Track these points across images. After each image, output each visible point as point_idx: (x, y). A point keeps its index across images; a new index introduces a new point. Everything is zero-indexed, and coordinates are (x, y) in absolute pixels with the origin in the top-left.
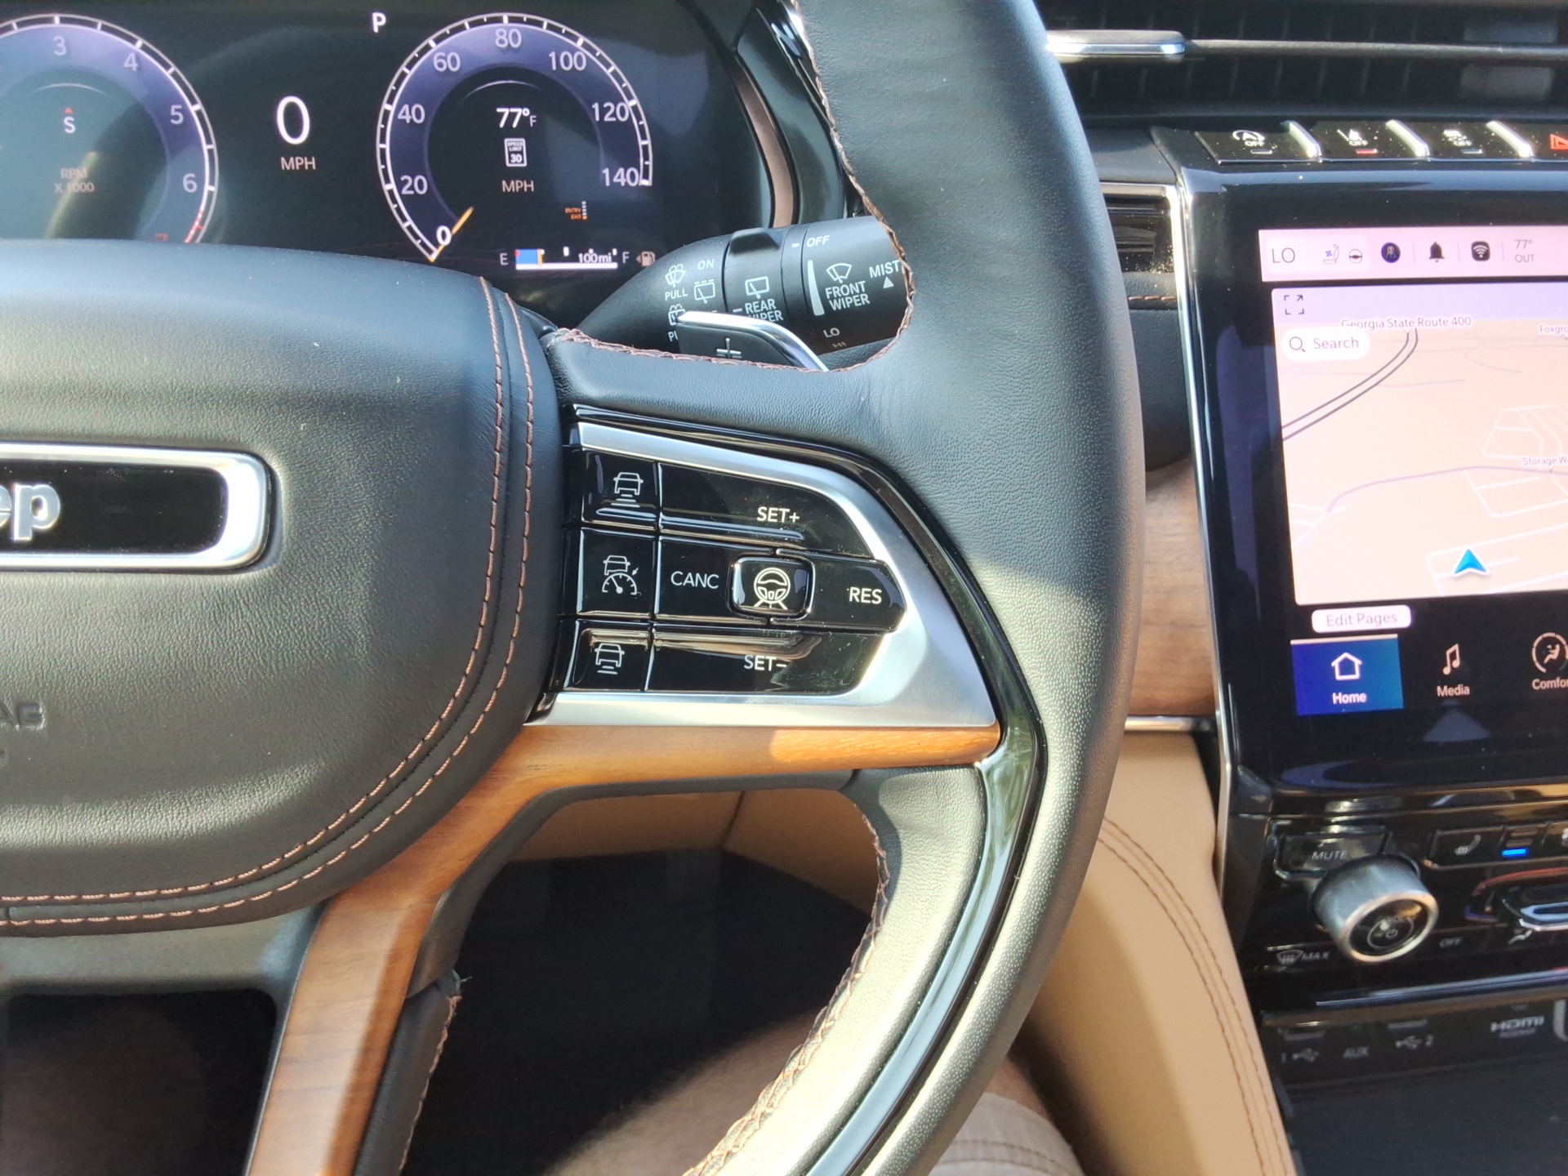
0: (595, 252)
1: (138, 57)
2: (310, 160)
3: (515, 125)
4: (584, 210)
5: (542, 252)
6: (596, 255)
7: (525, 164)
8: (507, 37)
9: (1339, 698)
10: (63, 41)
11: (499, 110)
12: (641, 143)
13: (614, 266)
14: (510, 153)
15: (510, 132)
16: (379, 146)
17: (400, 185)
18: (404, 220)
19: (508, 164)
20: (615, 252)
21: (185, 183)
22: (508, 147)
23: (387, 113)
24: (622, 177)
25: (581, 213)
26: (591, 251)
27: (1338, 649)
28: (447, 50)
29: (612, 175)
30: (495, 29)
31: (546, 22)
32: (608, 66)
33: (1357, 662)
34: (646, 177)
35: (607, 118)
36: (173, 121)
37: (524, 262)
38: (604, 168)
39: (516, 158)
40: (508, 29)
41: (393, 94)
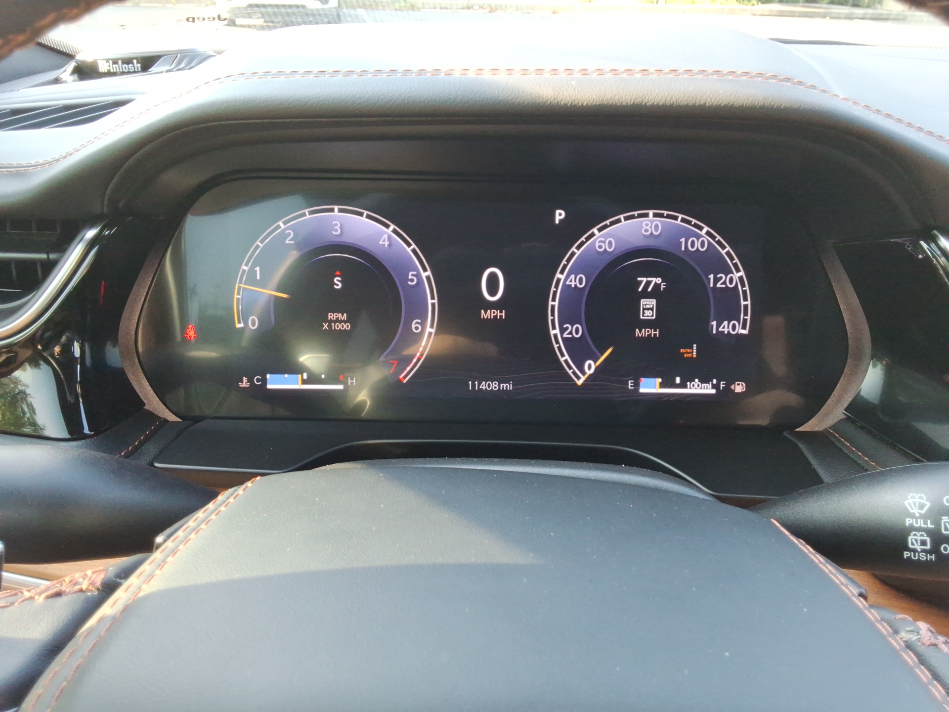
0: (699, 381)
1: (389, 238)
2: (501, 312)
3: (649, 289)
4: (695, 351)
5: (660, 380)
6: (700, 383)
7: (654, 317)
8: (651, 227)
10: (339, 225)
11: (639, 279)
12: (743, 303)
13: (714, 391)
14: (644, 309)
15: (646, 295)
16: (551, 303)
17: (562, 331)
18: (563, 355)
19: (641, 317)
20: (715, 381)
21: (413, 326)
22: (643, 305)
23: (559, 280)
24: (726, 327)
25: (693, 352)
26: (697, 380)
28: (607, 237)
29: (718, 326)
30: (642, 222)
31: (680, 216)
32: (723, 247)
34: (744, 328)
35: (719, 285)
36: (409, 283)
37: (645, 387)
38: (713, 321)
39: (647, 313)
40: (652, 222)
41: (565, 266)
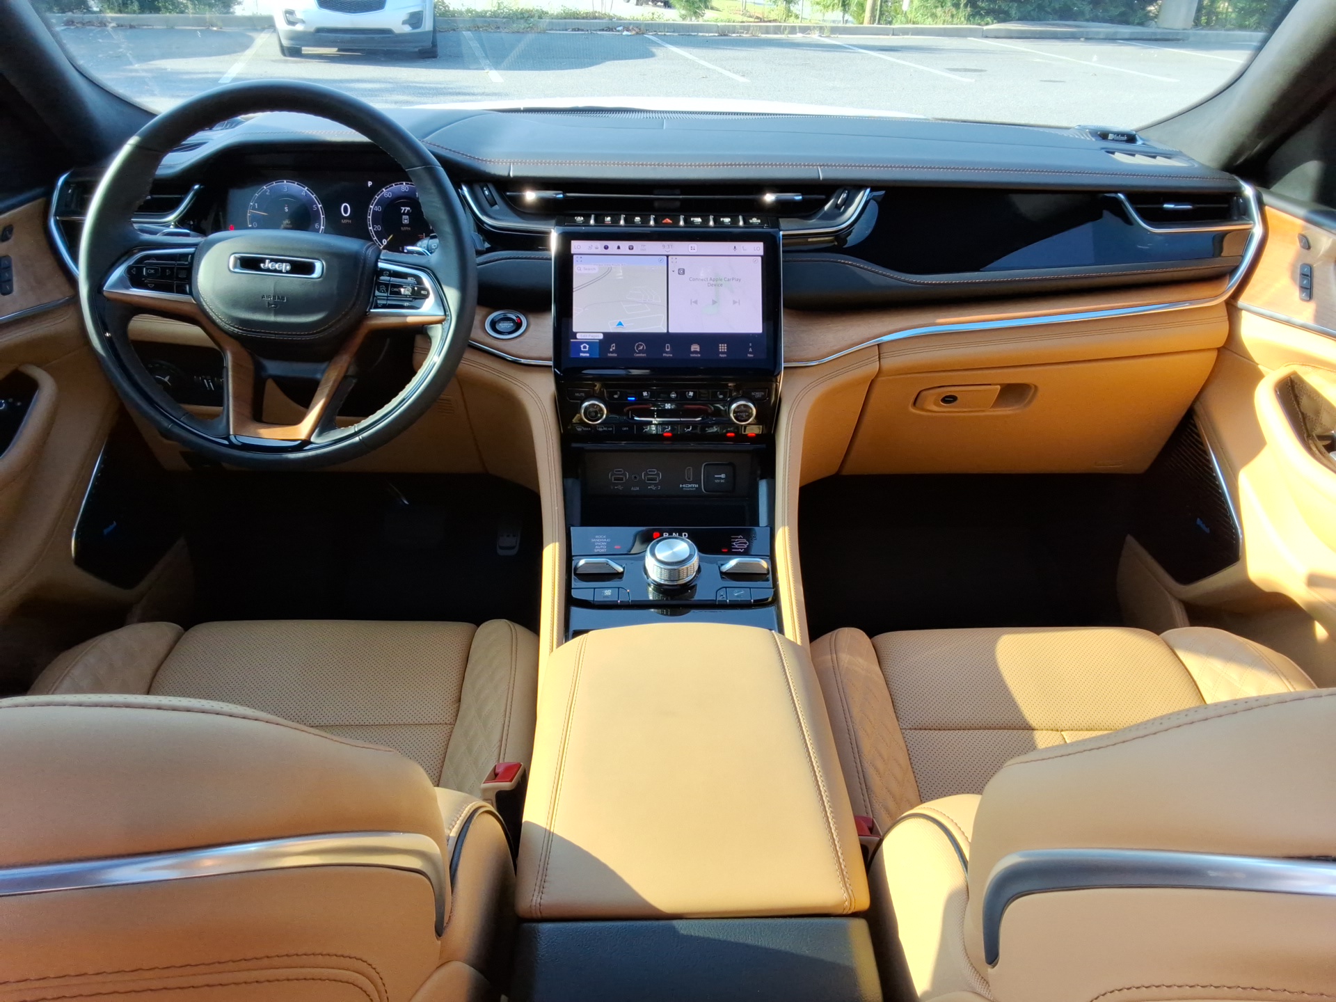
1: (305, 191)
2: (349, 220)
7: (408, 223)
9: (582, 354)
10: (286, 187)
11: (401, 208)
15: (404, 214)
16: (368, 217)
17: (373, 228)
18: (374, 236)
19: (403, 223)
22: (404, 218)
23: (371, 208)
27: (582, 343)
28: (388, 192)
30: (397, 186)
33: (587, 346)
36: (314, 208)
39: (406, 221)
40: (401, 186)
41: (373, 203)
